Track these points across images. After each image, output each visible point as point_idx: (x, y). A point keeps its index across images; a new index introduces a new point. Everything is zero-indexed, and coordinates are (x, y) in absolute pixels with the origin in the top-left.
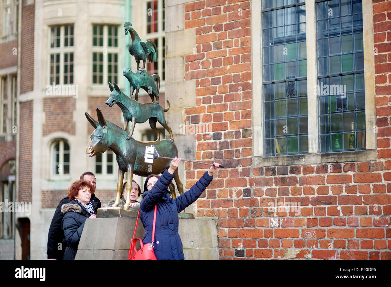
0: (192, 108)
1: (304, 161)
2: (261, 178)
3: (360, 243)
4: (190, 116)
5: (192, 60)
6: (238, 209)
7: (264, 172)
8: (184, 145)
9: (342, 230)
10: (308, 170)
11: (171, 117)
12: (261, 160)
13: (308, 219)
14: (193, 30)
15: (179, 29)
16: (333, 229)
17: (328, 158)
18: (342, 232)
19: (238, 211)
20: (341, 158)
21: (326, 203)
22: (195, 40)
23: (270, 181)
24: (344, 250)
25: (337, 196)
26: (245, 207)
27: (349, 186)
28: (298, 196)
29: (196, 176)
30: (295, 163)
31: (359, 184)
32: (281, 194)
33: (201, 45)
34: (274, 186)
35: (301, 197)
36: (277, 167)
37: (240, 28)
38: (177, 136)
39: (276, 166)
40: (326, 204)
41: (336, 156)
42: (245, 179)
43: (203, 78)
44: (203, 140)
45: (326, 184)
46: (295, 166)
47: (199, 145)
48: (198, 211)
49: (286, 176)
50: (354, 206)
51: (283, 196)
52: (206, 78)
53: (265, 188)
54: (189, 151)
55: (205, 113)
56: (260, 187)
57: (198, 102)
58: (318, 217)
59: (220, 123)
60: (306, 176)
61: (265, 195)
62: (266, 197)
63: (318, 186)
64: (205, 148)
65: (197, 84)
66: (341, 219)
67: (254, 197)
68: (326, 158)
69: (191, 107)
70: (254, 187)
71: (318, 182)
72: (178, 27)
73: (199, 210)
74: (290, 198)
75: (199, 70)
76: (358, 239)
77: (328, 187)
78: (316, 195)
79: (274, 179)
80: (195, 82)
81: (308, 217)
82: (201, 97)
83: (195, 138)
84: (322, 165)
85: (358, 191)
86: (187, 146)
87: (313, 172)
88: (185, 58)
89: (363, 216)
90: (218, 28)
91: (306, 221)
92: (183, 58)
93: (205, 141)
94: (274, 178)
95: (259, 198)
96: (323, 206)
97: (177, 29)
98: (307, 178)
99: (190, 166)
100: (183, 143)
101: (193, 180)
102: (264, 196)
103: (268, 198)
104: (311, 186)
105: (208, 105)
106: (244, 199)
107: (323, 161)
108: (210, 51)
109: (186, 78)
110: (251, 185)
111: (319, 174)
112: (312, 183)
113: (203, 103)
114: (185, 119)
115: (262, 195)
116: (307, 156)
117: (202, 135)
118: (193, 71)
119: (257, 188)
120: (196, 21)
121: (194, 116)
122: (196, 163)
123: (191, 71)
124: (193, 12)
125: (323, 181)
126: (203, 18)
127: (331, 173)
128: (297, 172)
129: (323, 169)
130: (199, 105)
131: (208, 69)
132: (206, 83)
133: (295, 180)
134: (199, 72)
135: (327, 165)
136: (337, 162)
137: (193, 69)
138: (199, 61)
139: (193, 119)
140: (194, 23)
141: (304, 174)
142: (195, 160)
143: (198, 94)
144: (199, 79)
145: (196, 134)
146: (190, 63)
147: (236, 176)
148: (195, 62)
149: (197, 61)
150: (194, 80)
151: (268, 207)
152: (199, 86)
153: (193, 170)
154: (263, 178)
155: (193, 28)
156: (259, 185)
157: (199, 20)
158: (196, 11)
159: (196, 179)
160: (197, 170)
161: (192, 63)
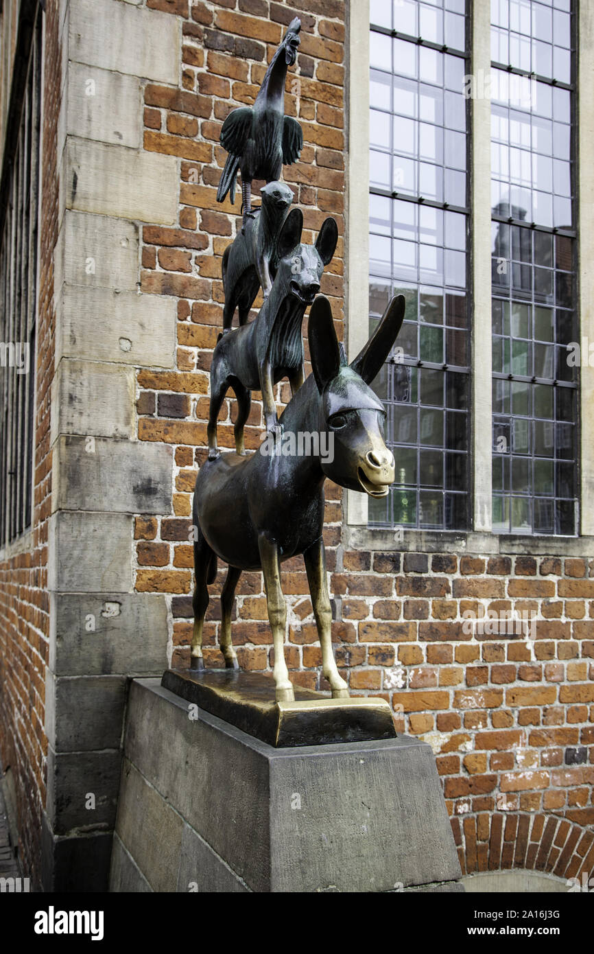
0: (161, 373)
1: (466, 547)
2: (364, 577)
3: (565, 712)
4: (157, 392)
5: (168, 242)
6: (300, 647)
7: (372, 564)
8: (134, 471)
9: (534, 689)
10: (471, 565)
11: (86, 383)
12: (366, 535)
13: (468, 668)
14: (173, 163)
15: (123, 143)
16: (519, 688)
17: (513, 545)
18: (534, 693)
19: (301, 652)
20: (537, 547)
22: (179, 193)
23: (386, 585)
24: (538, 728)
27: (550, 604)
28: (449, 620)
29: (172, 560)
30: (445, 549)
31: (566, 599)
32: (411, 615)
33: (198, 210)
34: (395, 597)
35: (454, 621)
36: (402, 554)
37: (316, 208)
38: (105, 440)
39: (403, 551)
40: (506, 638)
41: (527, 542)
43: (202, 301)
44: (196, 463)
45: (507, 596)
46: (443, 554)
47: (182, 476)
48: (178, 653)
49: (424, 575)
50: (556, 642)
51: (416, 618)
52: (210, 301)
53: (371, 601)
54: (150, 488)
55: (204, 396)
56: (361, 598)
57: (182, 358)
58: (489, 665)
59: (253, 430)
60: (468, 577)
61: (371, 615)
62: (374, 620)
63: (491, 600)
65: (183, 311)
66: (532, 667)
67: (345, 620)
68: (509, 543)
69: (159, 370)
70: (345, 597)
71: (492, 593)
72: (119, 135)
73: (177, 650)
74: (431, 624)
75: (189, 275)
76: (562, 705)
77: (510, 602)
79: (394, 582)
80: (176, 305)
81: (470, 665)
82: (195, 351)
83: (171, 455)
84: (501, 558)
85: (564, 612)
86: (145, 475)
87: (481, 571)
88: (141, 230)
89: (572, 661)
91: (464, 673)
92: (137, 229)
94: (396, 578)
95: (355, 623)
96: (499, 642)
97: (113, 139)
98: (470, 583)
99: (151, 528)
100: (127, 464)
101: (161, 569)
102: (370, 619)
103: (379, 624)
104: (477, 599)
107: (503, 551)
108: (225, 237)
109: (143, 284)
110: (336, 591)
111: (495, 577)
112: (480, 592)
113: (200, 367)
114: (138, 397)
115: (365, 616)
116: (472, 536)
117: (194, 451)
118: (169, 272)
119: (352, 598)
120: (184, 142)
121: (170, 396)
122: (173, 525)
123: (163, 271)
124: (174, 116)
125: (501, 591)
126: (204, 141)
127: (516, 574)
128: (449, 569)
129: (501, 565)
130: (187, 368)
131: (217, 280)
132: (210, 315)
133: (445, 585)
134: (189, 282)
135: (510, 559)
136: (529, 554)
137: (169, 267)
138: (188, 251)
139: (166, 403)
140: (177, 145)
141: (462, 574)
142: (170, 514)
143: (183, 339)
144: (187, 300)
145: (175, 447)
146: (158, 248)
147: (295, 568)
148: (175, 252)
149: (182, 250)
150: (171, 297)
151: (379, 644)
152: (189, 318)
153: (161, 541)
154: (368, 577)
155: (174, 159)
156: (358, 593)
157: (195, 145)
158: (184, 115)
159: (170, 567)
160: (177, 544)
161: (165, 250)
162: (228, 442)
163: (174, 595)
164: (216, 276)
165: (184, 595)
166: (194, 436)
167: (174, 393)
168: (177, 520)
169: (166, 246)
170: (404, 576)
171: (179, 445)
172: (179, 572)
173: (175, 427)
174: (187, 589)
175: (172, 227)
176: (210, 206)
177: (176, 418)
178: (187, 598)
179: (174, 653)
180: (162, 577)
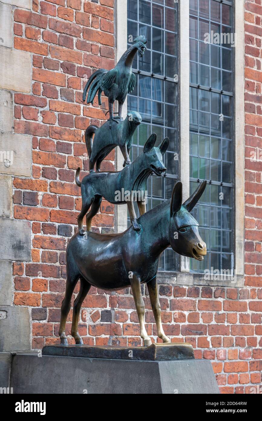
0: (25, 179)
1: (176, 281)
2: (126, 297)
3: (227, 377)
4: (22, 191)
5: (27, 103)
6: (94, 337)
8: (12, 236)
10: (179, 291)
14: (29, 55)
15: (3, 44)
17: (200, 280)
19: (95, 340)
21: (197, 332)
22: (31, 74)
25: (207, 324)
26: (103, 336)
27: (219, 314)
28: (168, 323)
29: (31, 287)
30: (166, 282)
31: (227, 312)
32: (149, 320)
33: (42, 84)
35: (171, 324)
36: (145, 285)
40: (196, 334)
42: (104, 297)
43: (44, 138)
44: (42, 232)
45: (197, 310)
46: (165, 285)
47: (36, 239)
48: (35, 340)
50: (222, 336)
51: (151, 322)
52: (48, 138)
53: (129, 312)
55: (46, 193)
56: (124, 310)
57: (35, 171)
59: (70, 212)
60: (178, 299)
61: (129, 320)
62: (131, 323)
63: (189, 312)
64: (46, 245)
65: (35, 144)
66: (210, 351)
67: (116, 323)
68: (198, 279)
70: (116, 309)
71: (190, 308)
72: (2, 40)
73: (34, 338)
75: (37, 122)
76: (225, 373)
77: (199, 313)
78: (187, 323)
80: (32, 140)
82: (41, 166)
83: (30, 227)
84: (194, 287)
85: (226, 320)
86: (18, 239)
87: (184, 295)
88: (13, 96)
89: (230, 348)
90: (68, 68)
92: (11, 95)
93: (45, 235)
95: (121, 324)
96: (193, 336)
98: (178, 301)
99: (21, 269)
100: (9, 232)
101: (26, 292)
102: (129, 322)
103: (133, 325)
104: (182, 311)
105: (51, 180)
106: (102, 325)
107: (195, 283)
108: (55, 100)
109: (16, 128)
110: (113, 305)
111: (191, 298)
112: (184, 307)
113: (44, 176)
114: (13, 193)
115: (126, 320)
116: (179, 275)
117: (41, 225)
118: (28, 121)
119: (120, 310)
120: (34, 43)
121: (29, 193)
122: (32, 267)
123: (25, 120)
124: (29, 28)
125: (194, 306)
126: (44, 42)
127: (202, 297)
128: (168, 293)
129: (194, 292)
130: (37, 177)
131: (51, 125)
132: (48, 146)
133: (166, 303)
134: (38, 126)
135: (199, 288)
136: (209, 285)
137: (28, 117)
138: (37, 108)
139: (27, 196)
140: (31, 45)
141: (175, 297)
142: (30, 261)
143: (35, 160)
144: (37, 137)
145: (32, 222)
146: (22, 106)
147: (92, 292)
148: (30, 109)
149: (34, 107)
150: (29, 135)
151: (133, 336)
152: (38, 148)
153: (26, 276)
154: (128, 298)
155: (29, 53)
156: (123, 307)
157: (39, 45)
158: (34, 27)
159: (31, 291)
160: (34, 278)
161: (25, 107)
162: (58, 219)
163: (33, 307)
164: (51, 123)
165: (38, 307)
166: (42, 216)
167: (31, 191)
168: (34, 264)
169: (26, 105)
170: (145, 297)
171: (34, 221)
172: (34, 294)
173: (32, 210)
174: (39, 304)
175: (29, 94)
176: (47, 81)
177: (32, 205)
178: (39, 309)
179: (33, 340)
180: (27, 297)
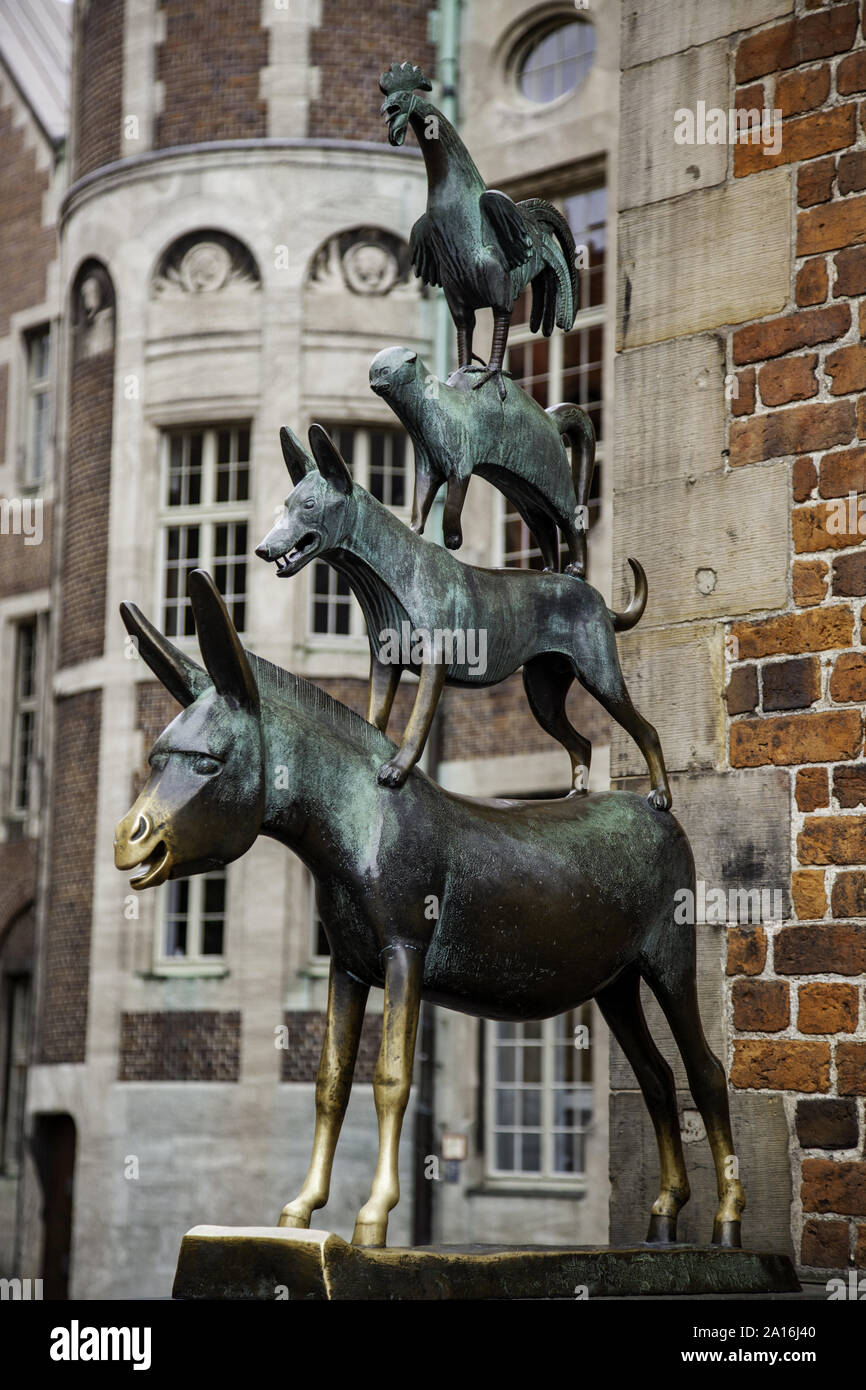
0: (767, 621)
4: (759, 663)
5: (772, 350)
8: (723, 833)
11: (645, 674)
14: (783, 178)
15: (699, 183)
22: (795, 236)
29: (794, 1017)
33: (830, 258)
38: (675, 779)
43: (839, 448)
44: (834, 802)
47: (810, 830)
48: (812, 1229)
52: (854, 444)
54: (752, 865)
55: (847, 650)
57: (803, 580)
64: (847, 848)
65: (803, 482)
69: (763, 616)
72: (694, 171)
73: (815, 1224)
75: (814, 401)
80: (790, 473)
82: (827, 558)
83: (789, 789)
86: (742, 839)
88: (730, 343)
92: (722, 343)
93: (847, 812)
97: (685, 184)
99: (754, 952)
100: (713, 820)
101: (775, 1037)
109: (735, 452)
113: (838, 590)
114: (728, 681)
117: (830, 774)
118: (778, 409)
120: (804, 125)
121: (785, 665)
122: (792, 940)
123: (768, 411)
124: (787, 78)
126: (841, 102)
130: (812, 600)
131: (864, 393)
132: (852, 473)
134: (813, 415)
137: (778, 398)
138: (812, 351)
139: (777, 682)
140: (790, 138)
142: (789, 917)
143: (804, 541)
144: (811, 455)
145: (794, 771)
146: (758, 367)
148: (788, 363)
149: (802, 353)
150: (781, 460)
152: (815, 492)
153: (774, 976)
155: (785, 170)
157: (824, 120)
158: (805, 68)
159: (792, 1033)
160: (803, 981)
161: (772, 365)
163: (801, 1097)
164: (862, 387)
165: (820, 1096)
166: (828, 741)
167: (790, 657)
168: (804, 928)
169: (772, 357)
171: (801, 767)
172: (807, 1044)
173: (792, 728)
174: (823, 1082)
175: (782, 314)
176: (853, 238)
177: (796, 709)
178: (826, 1102)
179: (804, 1229)
180: (777, 1055)
